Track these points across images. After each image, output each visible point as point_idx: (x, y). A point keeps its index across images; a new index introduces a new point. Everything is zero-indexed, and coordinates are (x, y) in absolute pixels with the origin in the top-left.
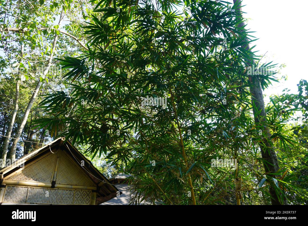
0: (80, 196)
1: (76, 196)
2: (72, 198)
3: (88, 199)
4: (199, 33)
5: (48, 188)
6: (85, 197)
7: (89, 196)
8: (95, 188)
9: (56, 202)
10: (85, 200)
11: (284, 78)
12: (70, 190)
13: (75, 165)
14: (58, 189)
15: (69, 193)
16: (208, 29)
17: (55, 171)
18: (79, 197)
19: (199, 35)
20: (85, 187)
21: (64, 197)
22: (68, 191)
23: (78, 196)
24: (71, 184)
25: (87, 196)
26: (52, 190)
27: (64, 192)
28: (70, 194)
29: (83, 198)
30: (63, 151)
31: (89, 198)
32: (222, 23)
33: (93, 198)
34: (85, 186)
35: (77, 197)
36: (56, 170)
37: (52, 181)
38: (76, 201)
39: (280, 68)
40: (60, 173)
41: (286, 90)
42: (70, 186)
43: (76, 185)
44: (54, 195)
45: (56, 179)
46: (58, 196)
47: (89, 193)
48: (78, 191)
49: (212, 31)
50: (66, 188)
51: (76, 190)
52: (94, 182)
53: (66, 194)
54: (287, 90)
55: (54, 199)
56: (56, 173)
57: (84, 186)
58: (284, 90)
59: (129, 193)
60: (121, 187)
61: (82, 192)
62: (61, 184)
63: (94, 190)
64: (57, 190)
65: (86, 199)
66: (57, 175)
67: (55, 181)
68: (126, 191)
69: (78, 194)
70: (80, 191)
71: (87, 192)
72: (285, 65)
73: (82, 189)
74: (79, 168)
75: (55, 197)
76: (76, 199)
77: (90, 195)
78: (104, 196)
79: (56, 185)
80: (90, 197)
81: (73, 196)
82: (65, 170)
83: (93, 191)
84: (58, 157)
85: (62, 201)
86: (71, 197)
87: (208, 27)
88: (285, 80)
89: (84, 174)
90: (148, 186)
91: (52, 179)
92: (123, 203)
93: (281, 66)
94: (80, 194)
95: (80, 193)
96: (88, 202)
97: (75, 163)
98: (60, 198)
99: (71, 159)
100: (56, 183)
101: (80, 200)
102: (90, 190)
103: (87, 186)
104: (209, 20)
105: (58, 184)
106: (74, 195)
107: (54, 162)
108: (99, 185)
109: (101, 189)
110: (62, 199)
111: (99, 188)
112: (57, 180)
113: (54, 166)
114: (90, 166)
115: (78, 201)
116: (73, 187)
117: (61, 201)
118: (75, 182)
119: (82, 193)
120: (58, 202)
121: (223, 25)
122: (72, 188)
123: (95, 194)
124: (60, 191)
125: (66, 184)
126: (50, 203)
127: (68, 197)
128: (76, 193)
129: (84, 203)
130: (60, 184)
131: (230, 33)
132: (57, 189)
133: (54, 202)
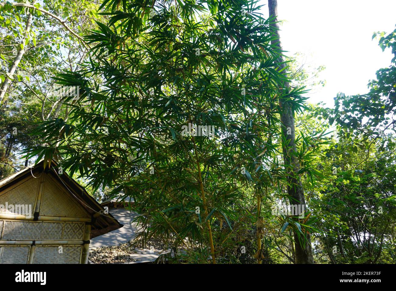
0: (70, 230)
1: (66, 229)
2: (61, 232)
3: (81, 234)
4: (224, 47)
5: (30, 221)
6: (77, 230)
7: (81, 229)
8: (89, 220)
9: (40, 238)
10: (77, 234)
11: (322, 83)
12: (58, 222)
13: (64, 192)
14: (43, 222)
15: (57, 226)
16: (235, 43)
17: (37, 200)
18: (69, 232)
19: (224, 49)
20: (77, 219)
21: (50, 232)
22: (55, 224)
23: (67, 229)
24: (59, 216)
25: (79, 229)
26: (35, 224)
27: (50, 226)
28: (58, 228)
29: (74, 231)
30: (48, 174)
31: (82, 231)
32: (253, 37)
33: (86, 232)
34: (77, 217)
35: (67, 231)
36: (39, 199)
37: (34, 213)
38: (65, 236)
39: (318, 70)
40: (45, 202)
41: (321, 103)
42: (58, 218)
43: (65, 217)
44: (38, 229)
45: (40, 209)
46: (42, 230)
47: (82, 226)
48: (68, 224)
49: (240, 46)
50: (53, 220)
51: (65, 222)
52: (88, 212)
53: (53, 228)
54: (323, 103)
55: (37, 234)
56: (39, 202)
57: (75, 217)
58: (319, 104)
59: (128, 220)
60: (119, 213)
61: (73, 224)
62: (46, 215)
63: (88, 221)
64: (41, 223)
65: (79, 234)
66: (41, 204)
67: (38, 212)
68: (124, 218)
69: (67, 228)
70: (71, 224)
71: (80, 225)
72: (324, 67)
73: (72, 222)
74: (69, 195)
75: (39, 231)
76: (65, 233)
77: (83, 228)
78: (100, 228)
79: (40, 218)
80: (84, 230)
81: (61, 230)
82: (51, 198)
83: (87, 223)
84: (41, 182)
85: (48, 236)
86: (59, 232)
87: (236, 41)
88: (323, 86)
89: (75, 203)
90: (159, 226)
91: (34, 210)
92: (121, 233)
93: (319, 68)
94: (70, 228)
95: (70, 226)
96: (81, 237)
97: (63, 189)
98: (46, 233)
99: (59, 184)
100: (40, 214)
101: (71, 235)
102: (82, 222)
103: (79, 218)
104: (238, 34)
105: (42, 215)
106: (63, 229)
107: (37, 188)
108: (95, 216)
109: (96, 221)
110: (48, 234)
111: (94, 220)
112: (40, 211)
113: (36, 193)
114: (84, 194)
115: (68, 236)
116: (62, 218)
117: (46, 236)
118: (63, 213)
119: (74, 226)
120: (43, 238)
121: (253, 40)
122: (60, 221)
123: (89, 226)
124: (45, 225)
125: (53, 215)
126: (32, 239)
127: (56, 232)
128: (66, 227)
129: (75, 238)
130: (44, 215)
131: (260, 49)
132: (41, 221)
133: (38, 238)
